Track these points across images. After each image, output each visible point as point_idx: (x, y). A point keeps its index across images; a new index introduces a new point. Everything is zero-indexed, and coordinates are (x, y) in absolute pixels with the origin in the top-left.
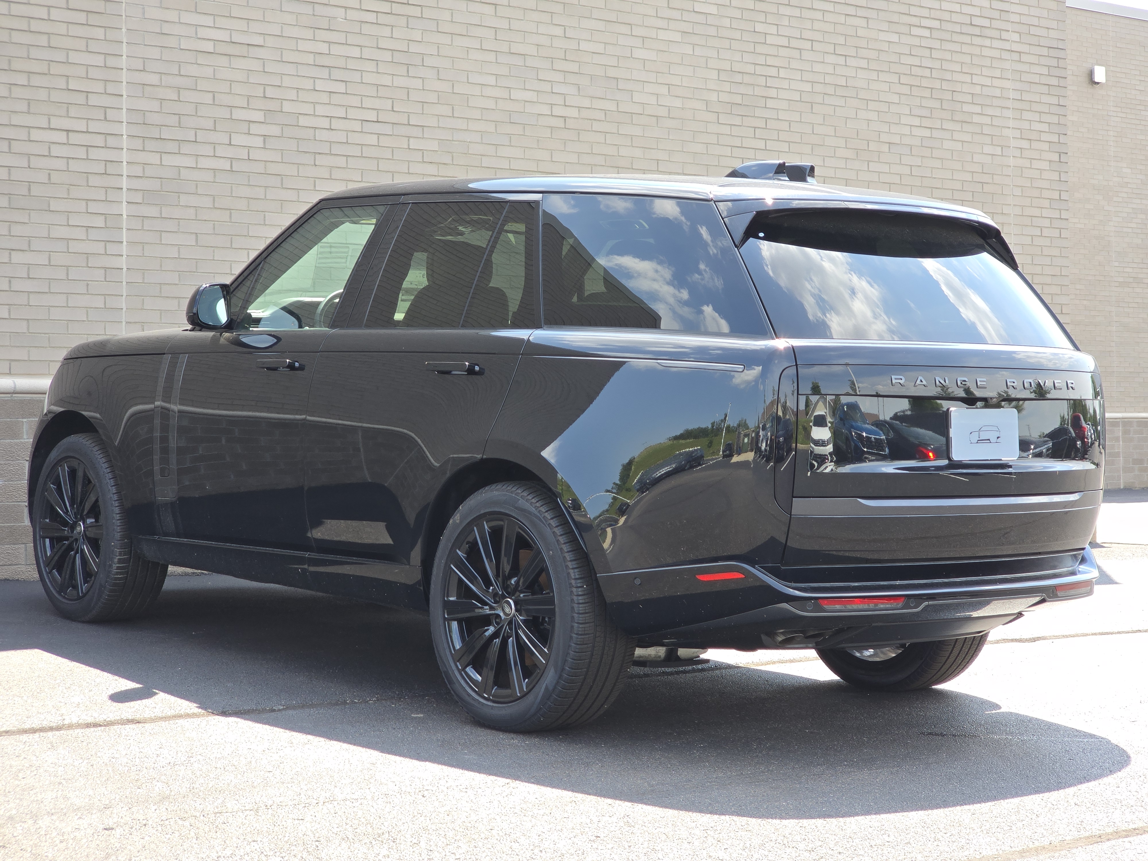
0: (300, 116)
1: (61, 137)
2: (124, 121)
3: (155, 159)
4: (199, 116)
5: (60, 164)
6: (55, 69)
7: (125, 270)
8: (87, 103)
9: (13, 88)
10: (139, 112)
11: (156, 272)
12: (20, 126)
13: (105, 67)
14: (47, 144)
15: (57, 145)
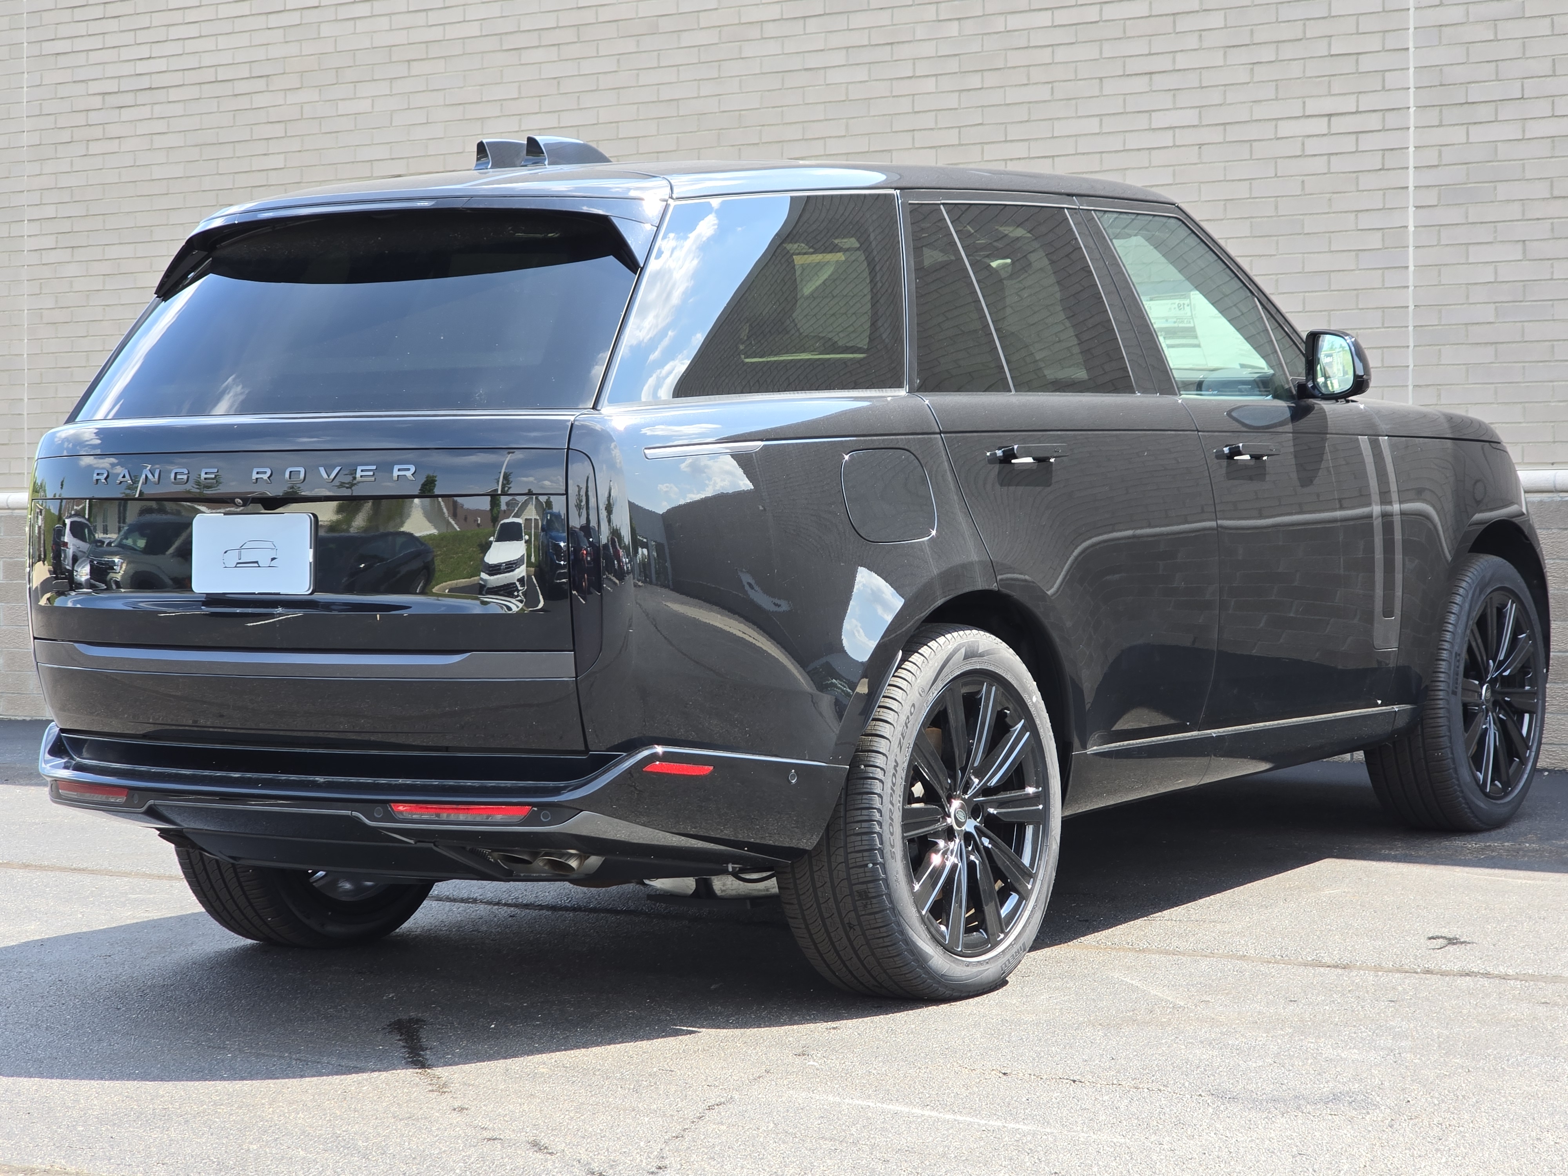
1: (1320, 126)
2: (1411, 84)
3: (1458, 135)
4: (1527, 58)
5: (1319, 165)
6: (1314, 30)
7: (1411, 308)
8: (1357, 69)
9: (1257, 68)
10: (1433, 68)
11: (1459, 306)
12: (1265, 120)
13: (1384, 11)
14: (1301, 138)
15: (1315, 138)
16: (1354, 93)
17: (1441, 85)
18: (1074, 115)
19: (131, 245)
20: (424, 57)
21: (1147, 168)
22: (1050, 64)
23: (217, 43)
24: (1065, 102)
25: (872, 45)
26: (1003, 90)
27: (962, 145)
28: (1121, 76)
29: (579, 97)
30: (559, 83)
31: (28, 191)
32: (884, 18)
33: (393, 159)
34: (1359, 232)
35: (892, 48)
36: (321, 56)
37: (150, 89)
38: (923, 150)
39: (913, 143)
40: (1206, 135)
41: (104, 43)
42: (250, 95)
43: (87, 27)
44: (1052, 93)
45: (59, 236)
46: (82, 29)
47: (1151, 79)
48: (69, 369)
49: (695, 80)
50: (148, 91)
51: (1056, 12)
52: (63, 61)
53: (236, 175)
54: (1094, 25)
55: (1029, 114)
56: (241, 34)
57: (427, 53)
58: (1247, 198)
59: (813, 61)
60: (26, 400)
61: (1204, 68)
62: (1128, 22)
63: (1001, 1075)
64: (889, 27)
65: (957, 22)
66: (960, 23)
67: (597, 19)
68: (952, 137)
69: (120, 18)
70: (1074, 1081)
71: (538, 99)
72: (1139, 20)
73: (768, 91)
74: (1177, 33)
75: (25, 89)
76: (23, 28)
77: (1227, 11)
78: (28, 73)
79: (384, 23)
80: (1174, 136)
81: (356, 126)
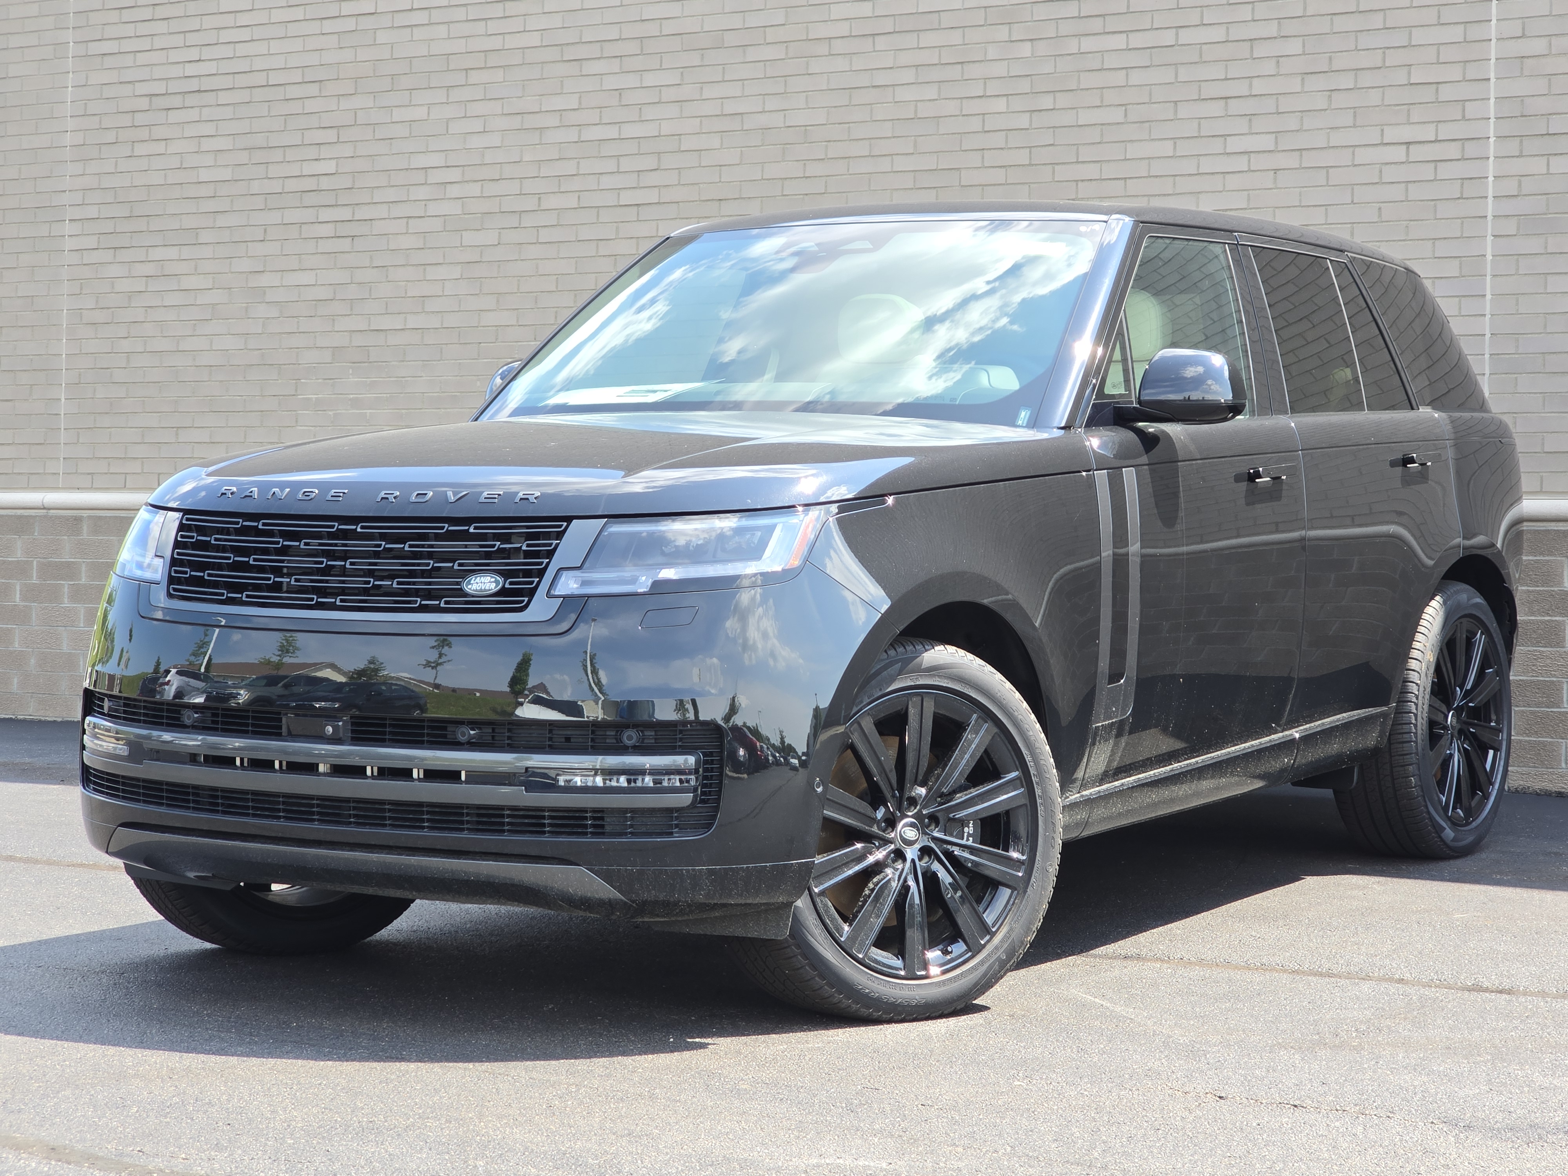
1: (1399, 154)
2: (1492, 115)
3: (1538, 166)
5: (1396, 192)
6: (1393, 58)
7: (1488, 336)
8: (1437, 98)
9: (1334, 95)
10: (1514, 99)
11: (1537, 335)
12: (1342, 147)
13: (1465, 41)
14: (1378, 166)
15: (1393, 165)
16: (1433, 122)
17: (1522, 116)
18: (1147, 138)
19: (176, 247)
20: (483, 66)
21: (1221, 192)
22: (1125, 86)
23: (269, 47)
24: (1138, 125)
25: (942, 64)
26: (1075, 111)
27: (1033, 165)
28: (1196, 100)
29: (640, 109)
30: (620, 94)
31: (70, 191)
32: (955, 37)
33: (448, 167)
34: (1436, 260)
35: (962, 67)
36: (376, 62)
37: (199, 91)
38: (992, 169)
39: (983, 162)
40: (1283, 161)
41: (152, 45)
42: (302, 100)
43: (136, 28)
44: (1126, 116)
45: (101, 236)
46: (129, 30)
47: (1226, 103)
48: (109, 370)
49: (760, 95)
50: (197, 94)
51: (1131, 35)
52: (109, 62)
53: (285, 180)
54: (1169, 48)
55: (1102, 135)
56: (294, 39)
57: (485, 62)
58: (1323, 224)
59: (881, 79)
60: (63, 400)
61: (1280, 94)
62: (1204, 47)
63: (1218, 1099)
64: (959, 47)
65: (1029, 43)
66: (1032, 44)
67: (661, 32)
68: (1023, 157)
69: (169, 20)
70: (1296, 1106)
71: (599, 110)
72: (1215, 45)
73: (835, 107)
74: (1254, 59)
75: (70, 89)
76: (69, 28)
77: (1306, 38)
78: (73, 72)
79: (442, 31)
80: (1249, 161)
81: (410, 133)
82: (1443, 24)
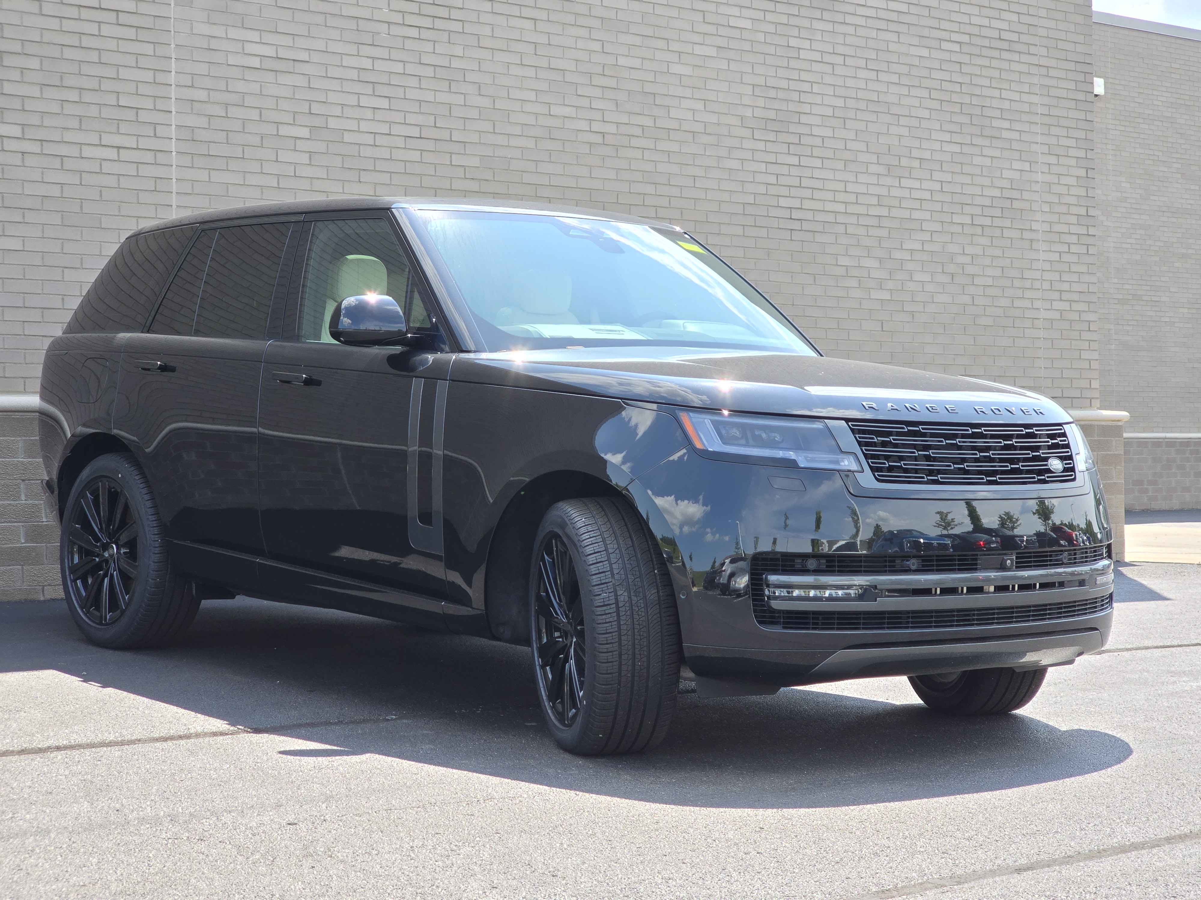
0: (345, 132)
1: (112, 154)
2: (174, 137)
3: (203, 176)
4: (246, 133)
5: (112, 181)
6: (106, 85)
8: (137, 119)
9: (65, 104)
10: (188, 128)
12: (72, 143)
13: (155, 83)
14: (98, 160)
15: (108, 162)
16: (135, 135)
17: (193, 140)
40: (27, 146)
58: (59, 197)
61: (25, 96)
77: (41, 58)
82: (139, 68)
